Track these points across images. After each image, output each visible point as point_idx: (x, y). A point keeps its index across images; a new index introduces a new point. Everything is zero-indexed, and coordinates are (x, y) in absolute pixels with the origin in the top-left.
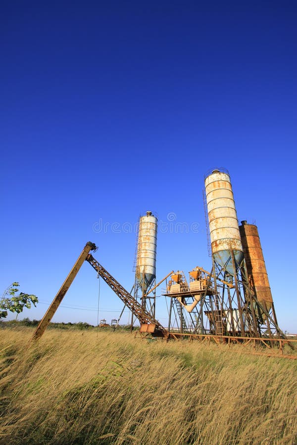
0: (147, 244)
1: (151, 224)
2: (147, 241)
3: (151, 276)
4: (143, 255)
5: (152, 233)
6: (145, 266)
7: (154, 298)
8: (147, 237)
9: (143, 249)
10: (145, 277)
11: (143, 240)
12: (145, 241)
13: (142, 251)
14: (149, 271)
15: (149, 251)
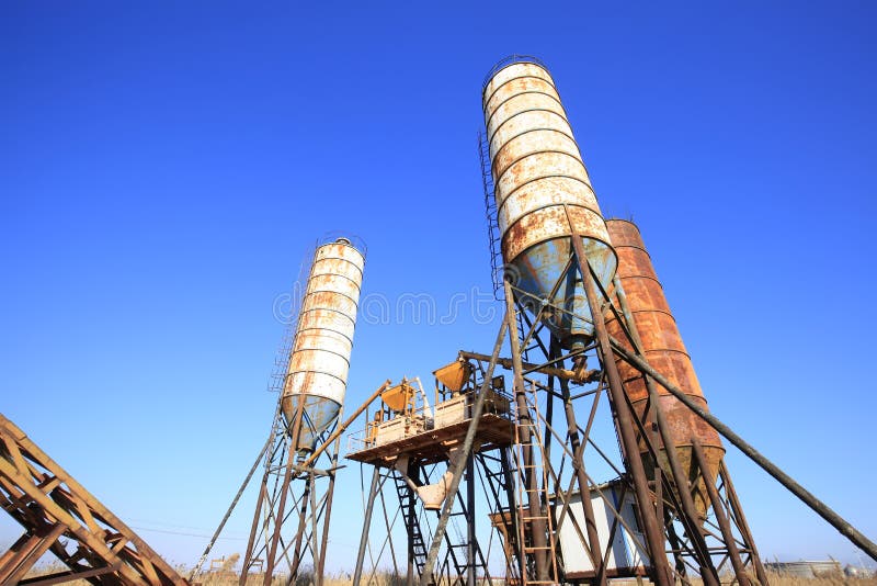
0: (324, 313)
2: (324, 304)
4: (307, 345)
5: (342, 287)
6: (310, 372)
8: (327, 296)
11: (312, 304)
13: (308, 333)
14: (322, 387)
15: (326, 333)
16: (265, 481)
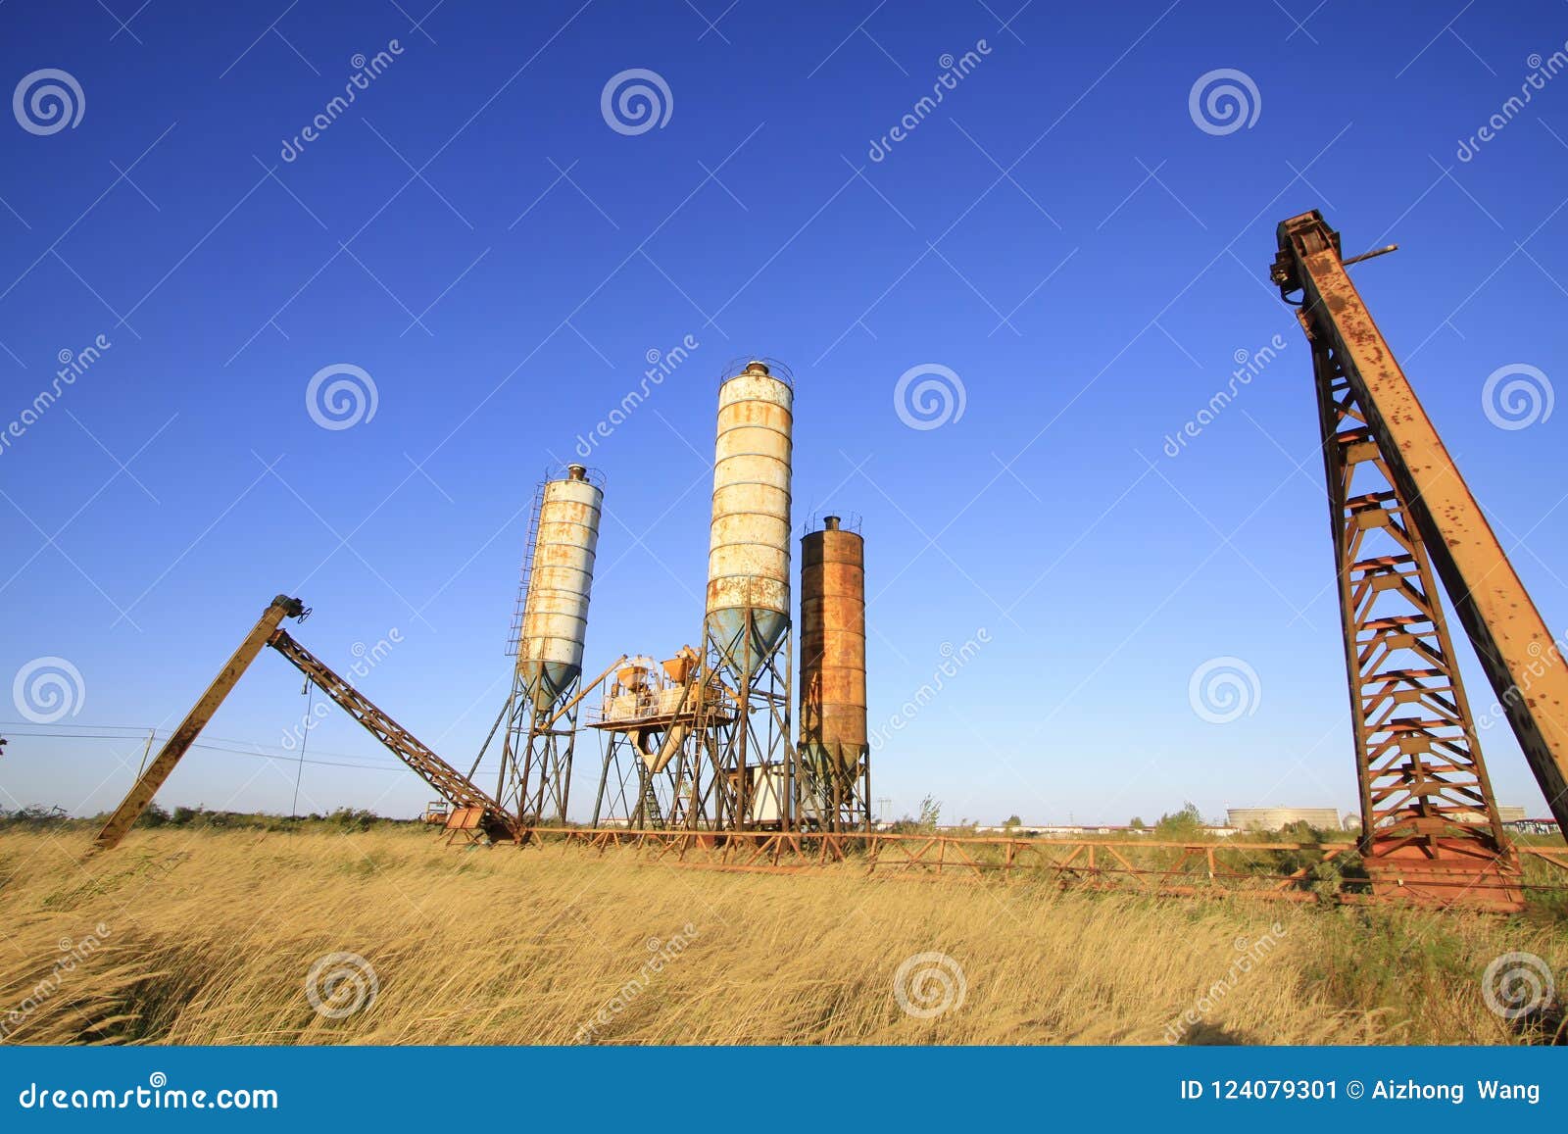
0: (559, 571)
1: (575, 508)
2: (559, 561)
3: (563, 669)
4: (541, 606)
5: (578, 537)
6: (547, 638)
7: (571, 734)
8: (561, 551)
9: (544, 584)
10: (544, 672)
11: (545, 559)
12: (550, 563)
13: (541, 593)
14: (560, 653)
15: (561, 594)
16: (508, 740)
